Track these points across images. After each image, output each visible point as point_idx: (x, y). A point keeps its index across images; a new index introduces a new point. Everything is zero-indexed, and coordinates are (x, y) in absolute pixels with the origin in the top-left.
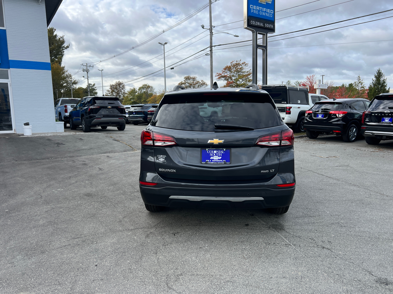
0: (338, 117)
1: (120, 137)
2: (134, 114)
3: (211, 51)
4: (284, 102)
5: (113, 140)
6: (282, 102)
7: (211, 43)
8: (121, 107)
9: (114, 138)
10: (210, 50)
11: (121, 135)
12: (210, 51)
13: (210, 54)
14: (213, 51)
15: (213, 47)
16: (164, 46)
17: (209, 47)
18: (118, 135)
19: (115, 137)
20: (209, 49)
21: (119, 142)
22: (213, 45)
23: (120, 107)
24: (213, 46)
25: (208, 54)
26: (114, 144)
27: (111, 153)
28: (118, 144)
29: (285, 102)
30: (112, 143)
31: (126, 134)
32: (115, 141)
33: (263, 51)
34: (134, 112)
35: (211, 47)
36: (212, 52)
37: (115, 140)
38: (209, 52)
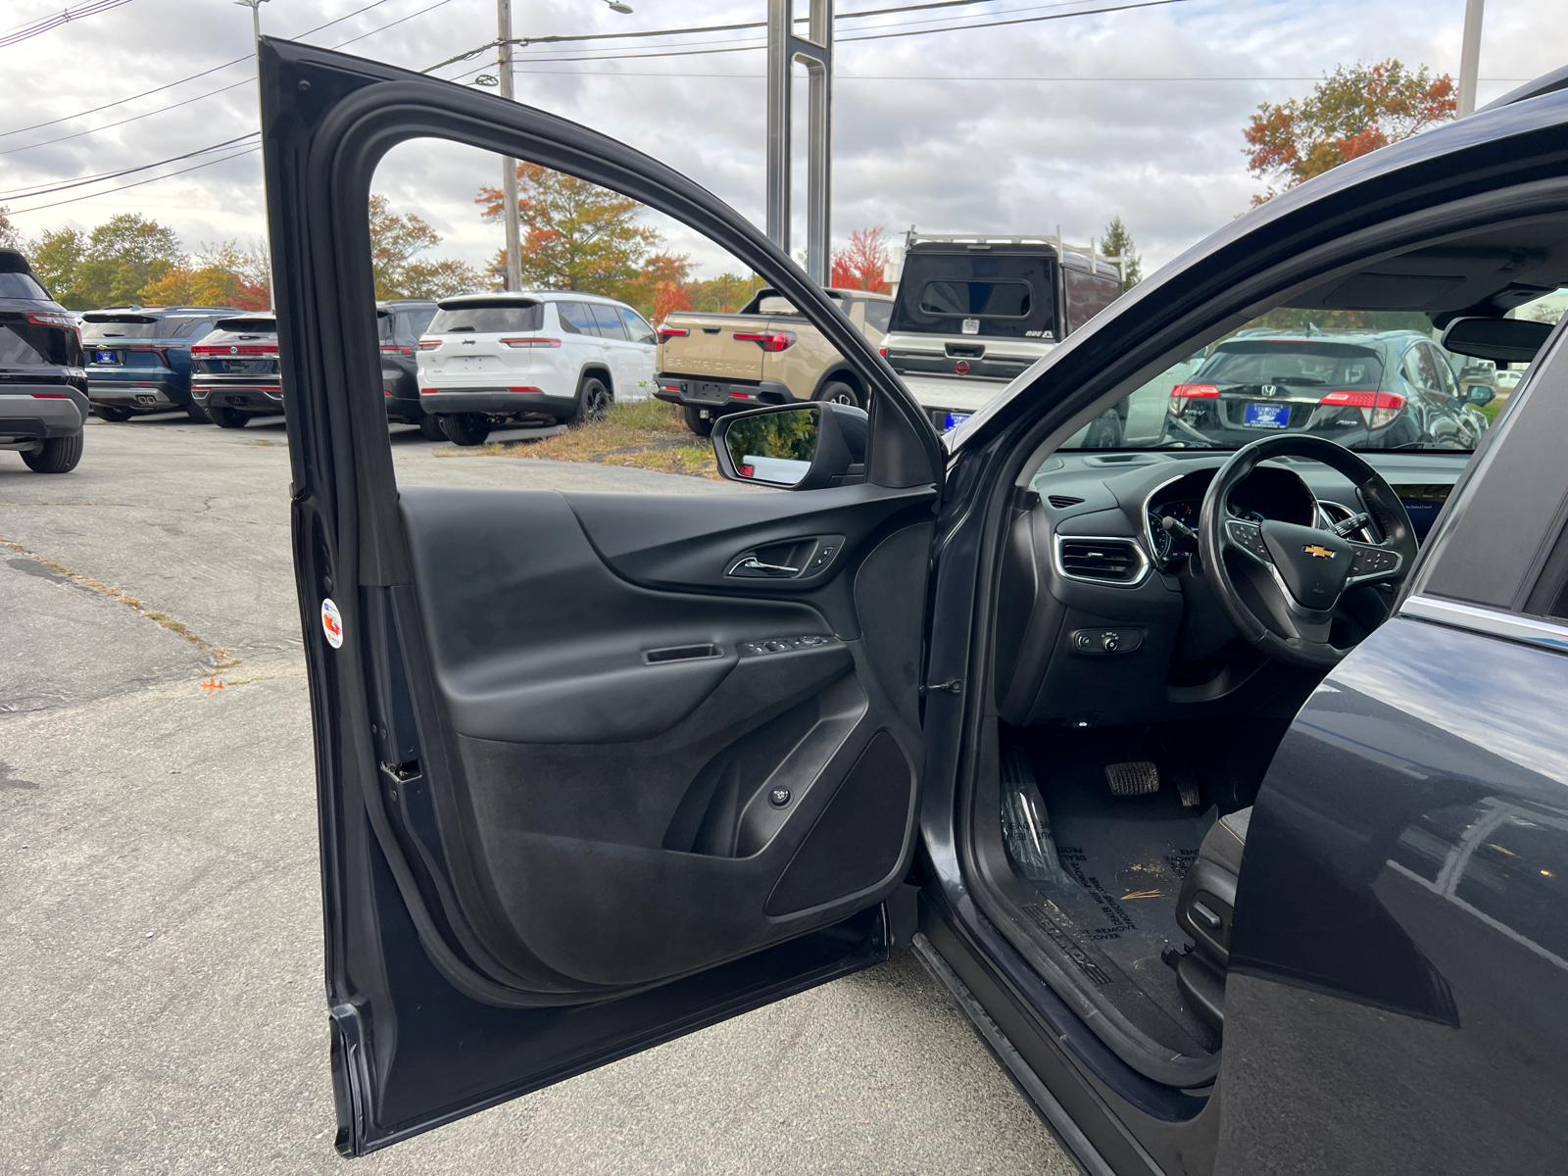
0: (1368, 422)
1: (63, 532)
2: (106, 359)
3: (505, 62)
4: (1038, 334)
5: (12, 563)
6: (1029, 333)
7: (505, 23)
8: (49, 320)
9: (20, 549)
10: (497, 57)
11: (67, 517)
12: (502, 62)
13: (498, 78)
14: (515, 66)
15: (515, 47)
16: (256, 8)
17: (495, 44)
18: (41, 521)
19: (21, 538)
20: (494, 54)
21: (64, 587)
22: (514, 38)
23: (42, 319)
24: (517, 41)
25: (490, 78)
26: (29, 612)
27: (23, 713)
28: (62, 611)
29: (1049, 334)
30: (11, 597)
31: (101, 510)
32: (33, 573)
33: (811, 73)
34: (106, 350)
35: (505, 42)
36: (512, 72)
37: (33, 568)
38: (495, 71)
